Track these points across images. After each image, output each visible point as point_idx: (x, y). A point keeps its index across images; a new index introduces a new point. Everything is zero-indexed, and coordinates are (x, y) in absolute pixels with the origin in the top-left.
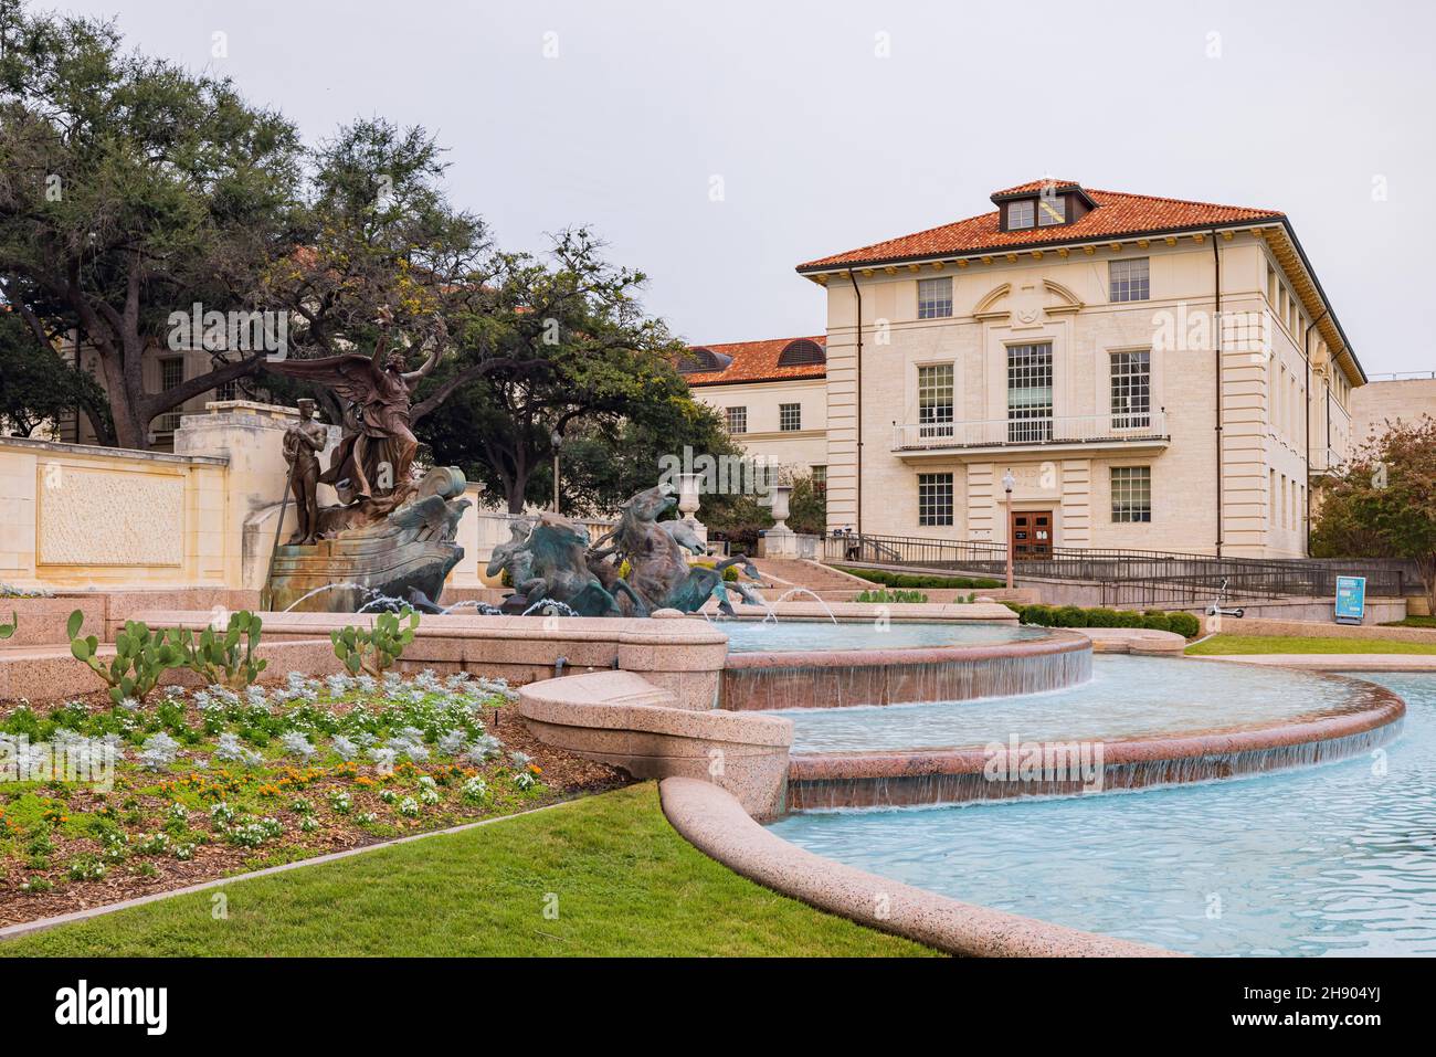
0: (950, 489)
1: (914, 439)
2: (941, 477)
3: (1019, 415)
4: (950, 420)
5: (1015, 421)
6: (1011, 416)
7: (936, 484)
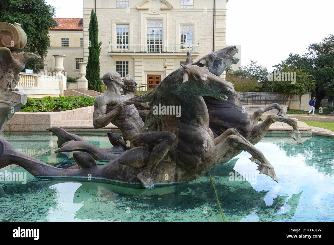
0: (127, 66)
1: (115, 49)
2: (124, 62)
3: (151, 43)
4: (128, 43)
5: (150, 45)
6: (148, 43)
7: (122, 65)
